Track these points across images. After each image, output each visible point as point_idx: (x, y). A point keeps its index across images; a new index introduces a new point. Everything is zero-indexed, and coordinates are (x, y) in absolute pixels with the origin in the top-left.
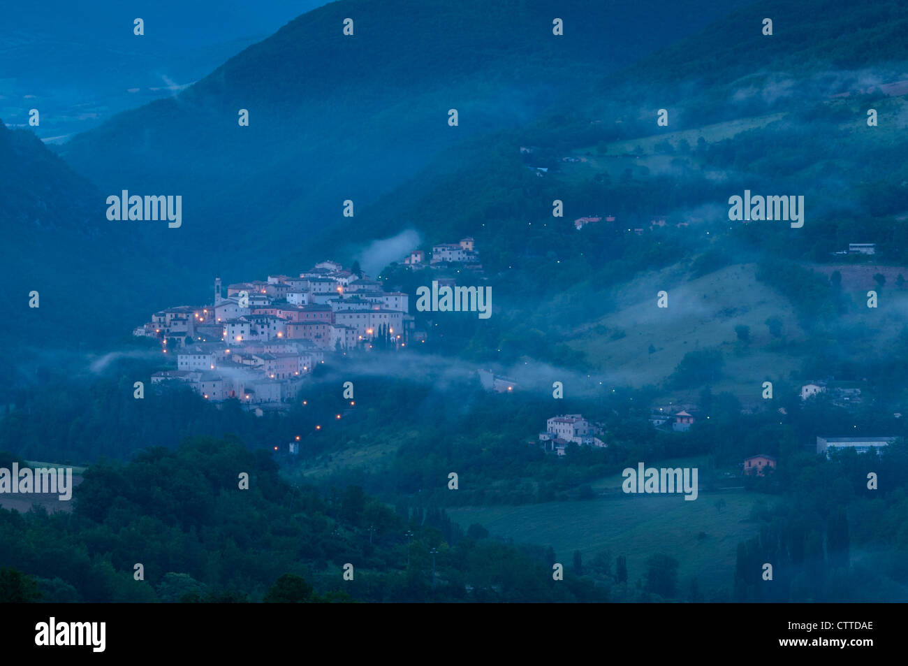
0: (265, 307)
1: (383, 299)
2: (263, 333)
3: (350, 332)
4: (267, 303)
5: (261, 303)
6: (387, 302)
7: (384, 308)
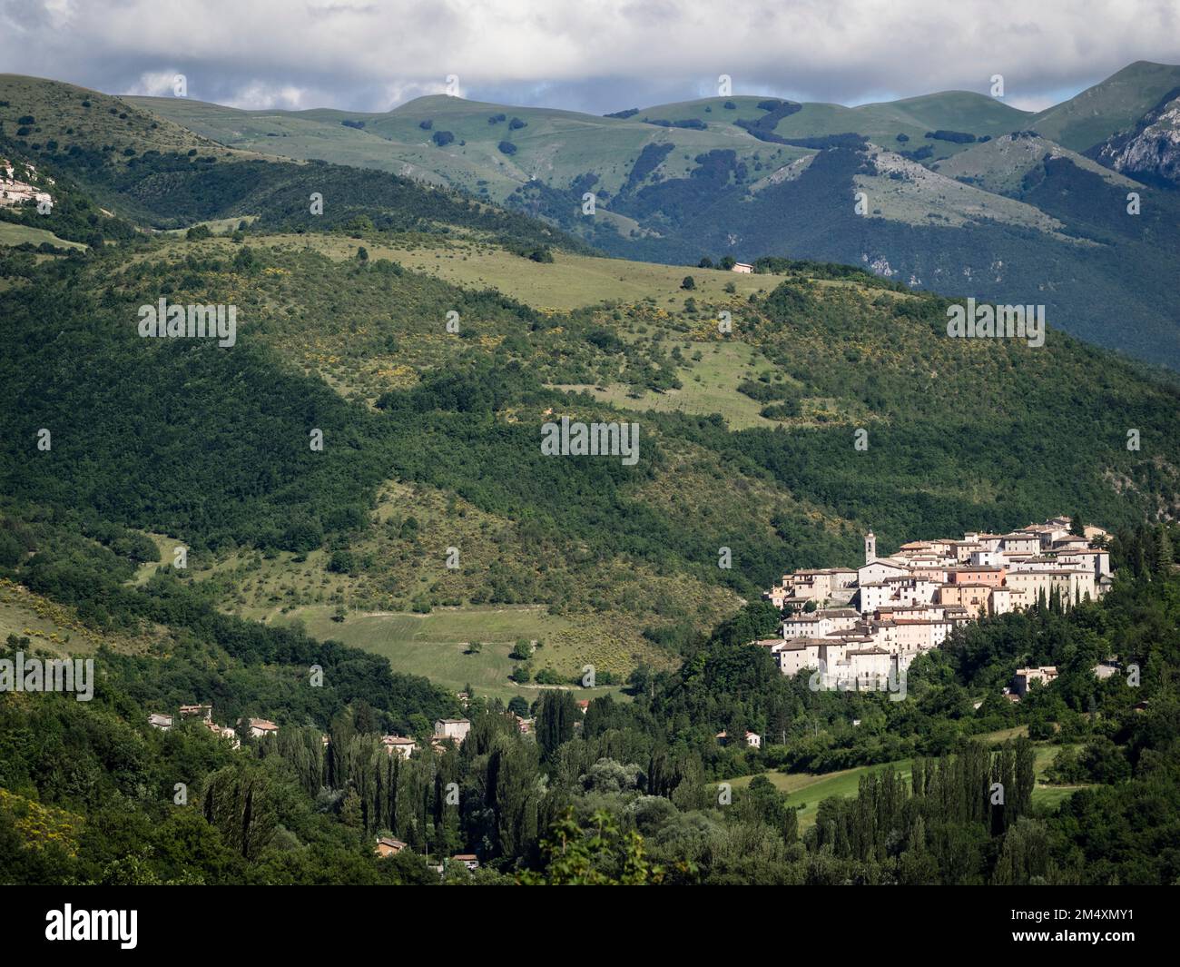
0: (927, 569)
1: (1079, 558)
2: (906, 597)
3: (1016, 596)
4: (935, 564)
5: (927, 564)
6: (1083, 562)
7: (1079, 567)
